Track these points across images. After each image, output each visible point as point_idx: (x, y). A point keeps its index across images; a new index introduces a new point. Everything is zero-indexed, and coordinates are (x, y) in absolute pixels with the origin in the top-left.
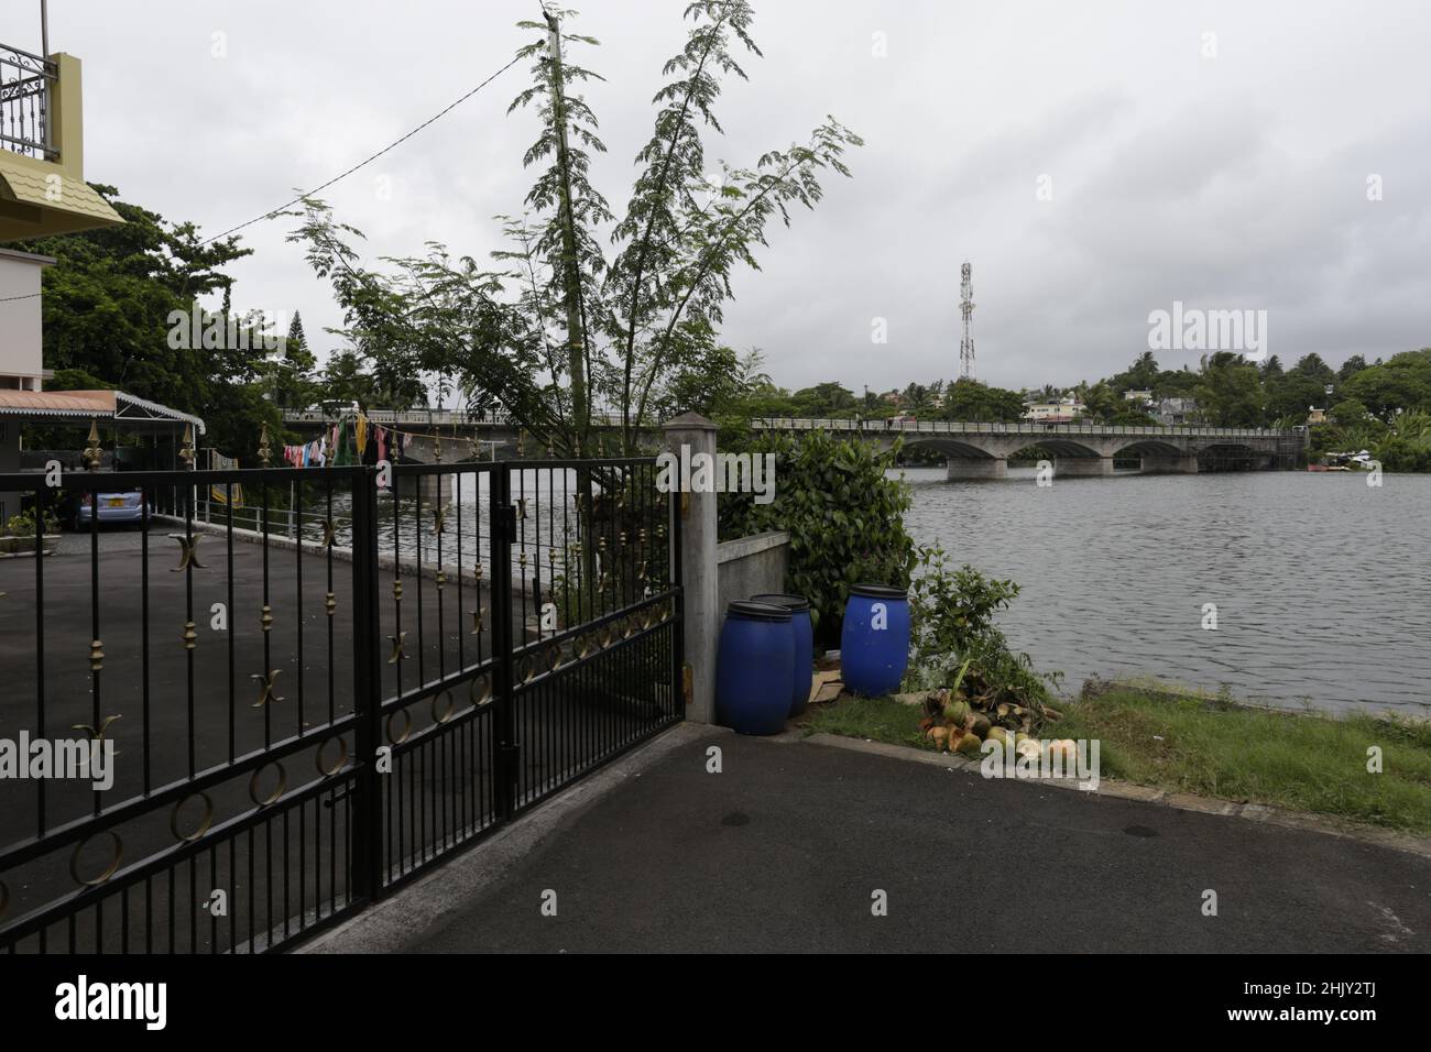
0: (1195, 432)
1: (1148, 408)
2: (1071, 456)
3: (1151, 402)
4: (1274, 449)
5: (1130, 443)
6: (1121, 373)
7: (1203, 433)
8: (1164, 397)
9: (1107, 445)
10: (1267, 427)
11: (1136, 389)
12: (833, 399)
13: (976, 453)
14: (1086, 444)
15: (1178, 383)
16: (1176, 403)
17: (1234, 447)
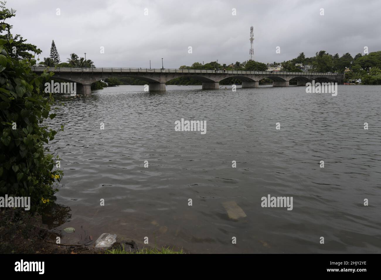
0: (313, 74)
1: (301, 68)
2: (277, 81)
3: (302, 66)
4: (335, 79)
5: (294, 77)
6: (295, 58)
7: (316, 74)
8: (305, 65)
9: (288, 77)
10: (333, 72)
11: (298, 63)
12: (214, 66)
13: (250, 80)
14: (281, 77)
15: (309, 61)
16: (309, 67)
17: (323, 78)
